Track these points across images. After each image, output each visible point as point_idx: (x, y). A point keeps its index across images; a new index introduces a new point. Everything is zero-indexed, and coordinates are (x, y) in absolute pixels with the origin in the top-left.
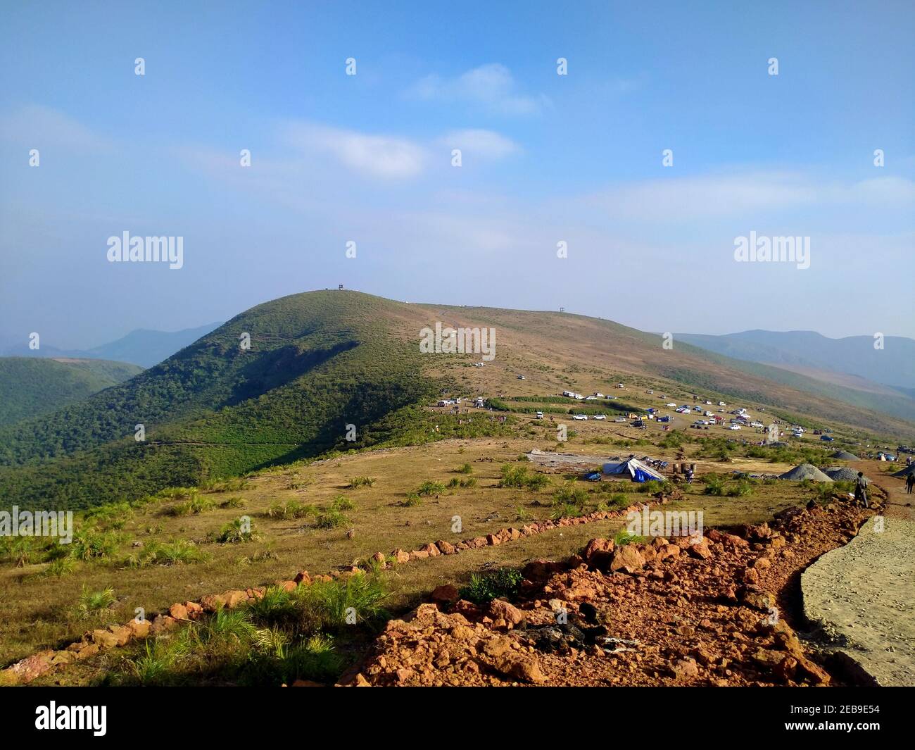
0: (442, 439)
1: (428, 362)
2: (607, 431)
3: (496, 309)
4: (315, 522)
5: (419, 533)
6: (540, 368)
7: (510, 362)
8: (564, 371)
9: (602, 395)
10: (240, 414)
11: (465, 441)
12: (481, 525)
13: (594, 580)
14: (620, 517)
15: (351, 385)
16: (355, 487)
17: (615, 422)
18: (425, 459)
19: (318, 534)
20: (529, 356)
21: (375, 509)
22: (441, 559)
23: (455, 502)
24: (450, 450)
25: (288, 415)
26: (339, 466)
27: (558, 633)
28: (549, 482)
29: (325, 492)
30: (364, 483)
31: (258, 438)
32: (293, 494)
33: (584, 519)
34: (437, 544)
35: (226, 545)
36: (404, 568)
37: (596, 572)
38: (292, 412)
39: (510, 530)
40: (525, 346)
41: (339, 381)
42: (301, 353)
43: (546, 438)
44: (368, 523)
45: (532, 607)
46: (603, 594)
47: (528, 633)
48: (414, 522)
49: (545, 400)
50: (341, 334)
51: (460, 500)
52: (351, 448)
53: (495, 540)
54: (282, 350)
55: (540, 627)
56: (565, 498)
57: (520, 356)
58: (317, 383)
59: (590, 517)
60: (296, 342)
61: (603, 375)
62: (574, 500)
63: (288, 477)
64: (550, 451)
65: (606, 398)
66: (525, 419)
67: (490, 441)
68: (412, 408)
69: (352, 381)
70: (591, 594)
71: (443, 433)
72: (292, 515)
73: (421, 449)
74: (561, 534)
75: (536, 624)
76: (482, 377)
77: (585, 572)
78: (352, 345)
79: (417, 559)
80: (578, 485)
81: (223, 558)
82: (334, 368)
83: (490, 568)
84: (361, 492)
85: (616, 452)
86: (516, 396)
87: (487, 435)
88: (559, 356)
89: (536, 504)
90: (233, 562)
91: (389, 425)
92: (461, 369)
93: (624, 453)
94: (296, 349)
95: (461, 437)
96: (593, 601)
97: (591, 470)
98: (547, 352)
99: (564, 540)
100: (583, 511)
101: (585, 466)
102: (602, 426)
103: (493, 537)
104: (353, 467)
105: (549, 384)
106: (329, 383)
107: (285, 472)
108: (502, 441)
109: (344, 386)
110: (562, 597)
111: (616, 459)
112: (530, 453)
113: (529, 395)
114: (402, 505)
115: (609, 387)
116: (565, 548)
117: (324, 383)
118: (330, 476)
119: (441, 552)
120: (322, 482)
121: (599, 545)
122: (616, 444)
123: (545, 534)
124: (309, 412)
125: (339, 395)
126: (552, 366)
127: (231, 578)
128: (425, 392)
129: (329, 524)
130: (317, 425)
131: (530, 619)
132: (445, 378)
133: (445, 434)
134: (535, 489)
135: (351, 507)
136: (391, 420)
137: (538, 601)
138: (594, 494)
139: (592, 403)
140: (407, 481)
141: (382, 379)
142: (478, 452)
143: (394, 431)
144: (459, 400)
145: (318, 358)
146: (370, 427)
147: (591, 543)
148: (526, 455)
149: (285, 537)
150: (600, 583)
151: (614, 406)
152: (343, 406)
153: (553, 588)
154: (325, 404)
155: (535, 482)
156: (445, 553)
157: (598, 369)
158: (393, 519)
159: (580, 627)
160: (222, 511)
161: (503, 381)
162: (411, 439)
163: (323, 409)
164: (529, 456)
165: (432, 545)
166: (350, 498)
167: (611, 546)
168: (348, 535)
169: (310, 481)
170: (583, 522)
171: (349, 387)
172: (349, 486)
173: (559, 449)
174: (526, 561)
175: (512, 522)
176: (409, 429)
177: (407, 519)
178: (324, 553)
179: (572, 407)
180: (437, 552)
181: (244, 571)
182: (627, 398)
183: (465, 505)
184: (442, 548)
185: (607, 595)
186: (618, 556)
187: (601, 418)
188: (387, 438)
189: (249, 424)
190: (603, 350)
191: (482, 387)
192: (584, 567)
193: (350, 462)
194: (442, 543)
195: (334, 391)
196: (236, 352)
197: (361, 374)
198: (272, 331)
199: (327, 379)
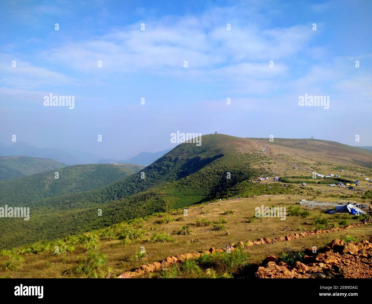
0: (261, 195)
1: (253, 162)
2: (336, 191)
3: (282, 139)
4: (213, 228)
5: (255, 234)
6: (303, 164)
7: (289, 161)
8: (314, 164)
9: (333, 175)
10: (179, 183)
11: (271, 195)
12: (281, 232)
13: (336, 256)
14: (345, 230)
15: (221, 172)
16: (227, 214)
17: (340, 187)
18: (254, 203)
19: (215, 233)
20: (299, 159)
21: (236, 223)
22: (266, 245)
23: (269, 222)
24: (265, 199)
25: (197, 184)
26: (219, 205)
27: (324, 276)
28: (311, 214)
29: (215, 216)
30: (230, 213)
31: (186, 193)
32: (203, 216)
33: (328, 231)
34: (264, 239)
35: (180, 236)
36: (251, 248)
37: (337, 253)
38: (199, 183)
39: (295, 235)
40: (296, 154)
41: (216, 170)
42: (202, 159)
43: (308, 194)
44: (234, 229)
45: (312, 266)
46: (341, 262)
47: (312, 275)
48: (253, 229)
49: (306, 178)
50: (217, 151)
51: (271, 221)
52: (223, 198)
53: (289, 239)
54: (194, 159)
55: (316, 273)
56: (318, 222)
57: (294, 158)
58: (208, 171)
59: (331, 230)
60: (199, 155)
61: (333, 166)
62: (323, 222)
63: (200, 209)
64: (310, 200)
65: (335, 176)
66: (297, 186)
67: (282, 196)
68: (247, 181)
69: (222, 170)
70: (336, 262)
71: (261, 192)
72: (203, 225)
73: (252, 199)
74: (318, 237)
75: (314, 272)
76: (277, 168)
77: (332, 253)
78: (221, 156)
79: (256, 245)
80: (325, 216)
81: (180, 241)
82: (214, 165)
83: (288, 250)
84: (229, 216)
85: (341, 201)
86: (293, 176)
87: (281, 193)
88: (312, 158)
89: (305, 224)
90: (184, 242)
91: (238, 188)
92: (267, 165)
93: (345, 201)
94: (199, 158)
95: (269, 194)
96: (337, 264)
97: (330, 209)
98: (306, 157)
99: (319, 239)
100: (327, 227)
101: (327, 207)
102: (334, 189)
103: (288, 237)
104: (225, 206)
105: (308, 171)
106: (213, 171)
107: (198, 207)
108: (287, 196)
109: (219, 172)
110: (324, 262)
111: (341, 204)
112: (301, 201)
113: (298, 176)
114: (247, 222)
115: (336, 172)
116: (320, 243)
117: (211, 171)
118: (216, 209)
119: (266, 242)
120: (213, 211)
121: (337, 242)
122: (341, 197)
123: (311, 237)
124: (205, 183)
125: (217, 176)
126: (309, 162)
127: (185, 248)
128: (252, 175)
129: (218, 229)
130: (209, 188)
131: (312, 270)
132: (261, 169)
133: (262, 193)
134: (304, 217)
135: (226, 222)
136: (238, 186)
137: (314, 263)
138: (332, 220)
139: (329, 179)
140: (248, 212)
141: (234, 170)
142: (277, 201)
143: (240, 191)
144: (267, 178)
145: (208, 161)
146: (230, 189)
147: (333, 241)
148: (299, 202)
149: (202, 233)
150: (339, 258)
151: (339, 180)
152: (219, 180)
153: (320, 259)
154: (211, 180)
155: (304, 214)
156: (268, 243)
157: (331, 163)
158: (244, 228)
159: (333, 274)
160: (177, 222)
161: (287, 170)
162: (248, 194)
163: (211, 181)
164: (300, 202)
165: (262, 239)
166: (226, 218)
167: (342, 243)
168: (227, 234)
169: (209, 211)
170: (328, 232)
171: (221, 173)
172: (224, 214)
173: (314, 199)
174: (303, 248)
175: (295, 231)
176: (246, 190)
177: (250, 228)
178: (218, 241)
179: (319, 180)
180: (264, 242)
181: (189, 246)
182: (345, 176)
183: (273, 223)
184: (266, 241)
185: (343, 262)
186: (346, 247)
187: (333, 185)
188: (237, 194)
189: (183, 187)
190: (332, 155)
191: (277, 172)
192: (332, 251)
193: (223, 204)
194: (266, 239)
195: (215, 174)
196: (178, 160)
197: (225, 168)
198: (190, 151)
199: (212, 170)
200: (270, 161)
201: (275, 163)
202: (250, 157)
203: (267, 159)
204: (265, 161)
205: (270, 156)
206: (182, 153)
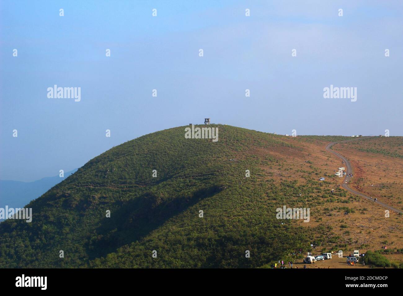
15: (209, 239)
41: (195, 235)
42: (159, 202)
50: (204, 177)
54: (138, 200)
58: (172, 237)
60: (154, 189)
69: (211, 234)
76: (367, 224)
78: (216, 190)
94: (153, 198)
106: (185, 237)
109: (201, 241)
117: (179, 237)
125: (196, 251)
132: (320, 228)
141: (244, 232)
145: (176, 207)
161: (392, 229)
171: (206, 241)
195: (191, 247)
196: (89, 203)
197: (222, 226)
198: (127, 177)
199: (183, 233)
200: (350, 206)
201: (363, 211)
202: (296, 194)
203: (343, 198)
204: (336, 204)
205: (355, 190)
206: (102, 185)
